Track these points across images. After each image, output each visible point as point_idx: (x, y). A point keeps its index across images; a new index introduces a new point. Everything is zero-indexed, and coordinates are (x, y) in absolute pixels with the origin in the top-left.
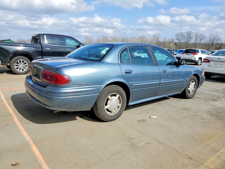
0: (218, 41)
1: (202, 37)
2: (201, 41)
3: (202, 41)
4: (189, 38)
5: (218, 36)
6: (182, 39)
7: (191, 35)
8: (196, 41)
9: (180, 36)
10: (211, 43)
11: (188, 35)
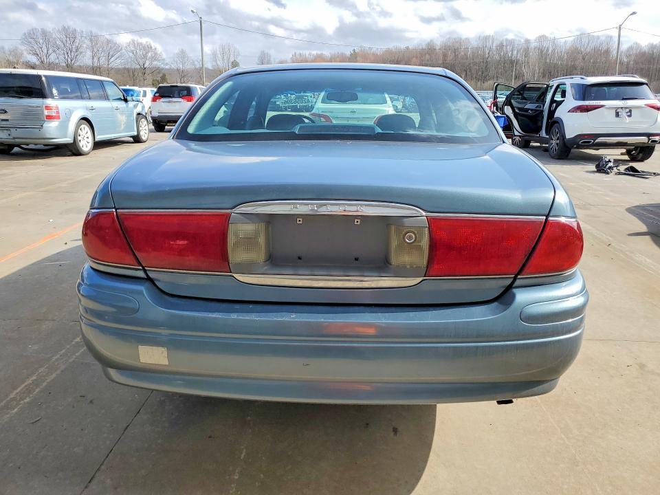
0: (155, 63)
1: (111, 48)
2: (111, 60)
3: (113, 59)
4: (74, 50)
5: (153, 48)
6: (50, 51)
7: (77, 41)
8: (96, 60)
9: (41, 41)
10: (138, 67)
11: (68, 39)
